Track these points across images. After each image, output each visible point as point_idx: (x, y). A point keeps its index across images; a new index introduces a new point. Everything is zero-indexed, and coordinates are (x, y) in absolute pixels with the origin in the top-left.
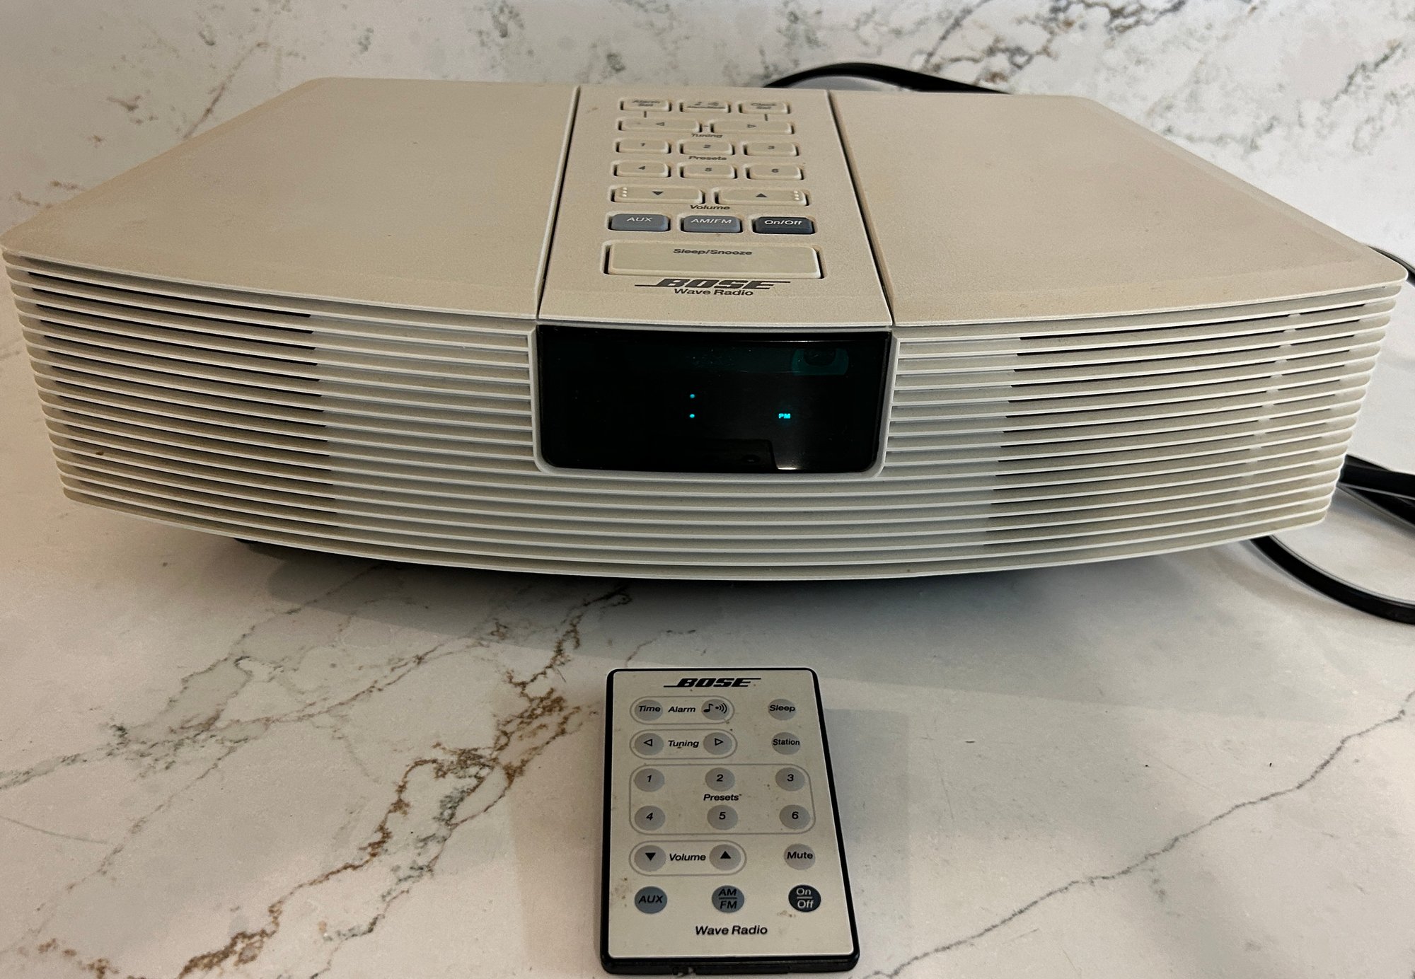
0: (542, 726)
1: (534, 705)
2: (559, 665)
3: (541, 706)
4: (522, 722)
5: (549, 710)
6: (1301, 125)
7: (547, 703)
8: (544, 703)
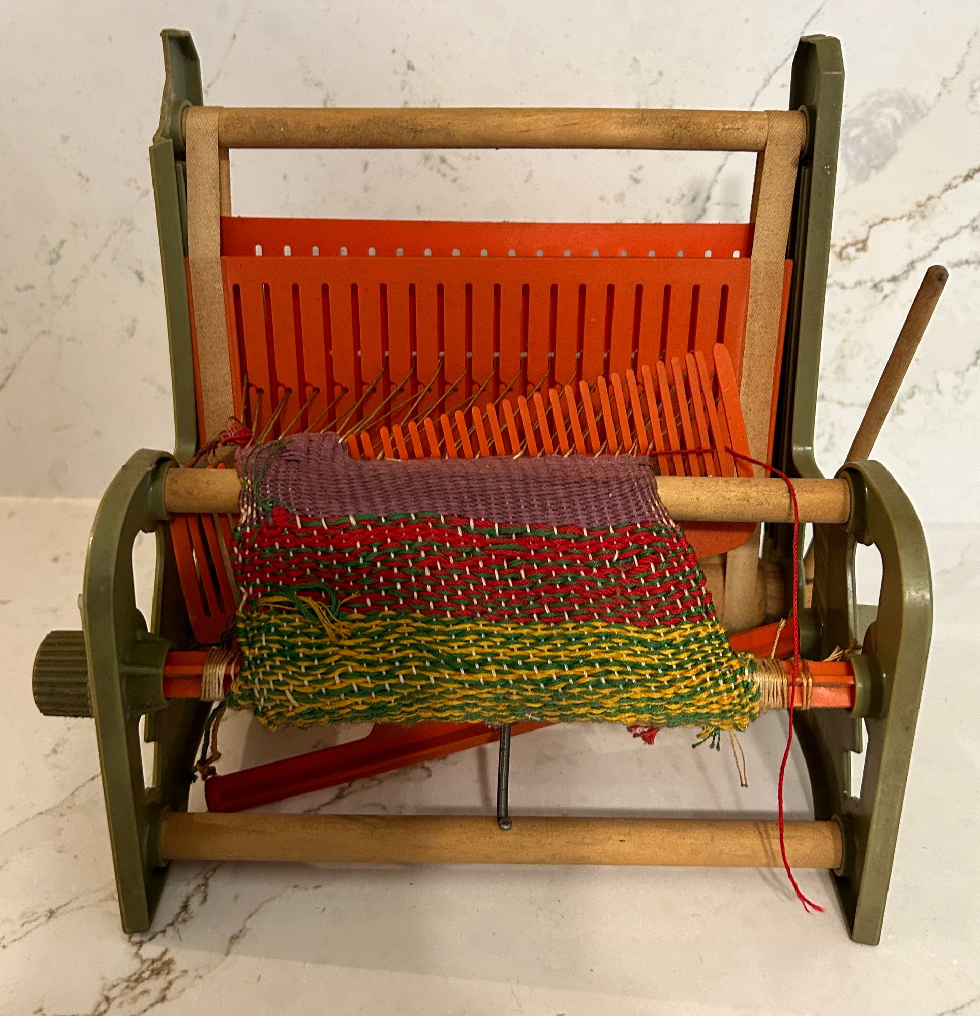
0: (146, 992)
1: (144, 968)
2: (181, 922)
3: (151, 968)
4: (127, 987)
5: (156, 973)
6: (940, 392)
7: (158, 965)
8: (155, 965)
